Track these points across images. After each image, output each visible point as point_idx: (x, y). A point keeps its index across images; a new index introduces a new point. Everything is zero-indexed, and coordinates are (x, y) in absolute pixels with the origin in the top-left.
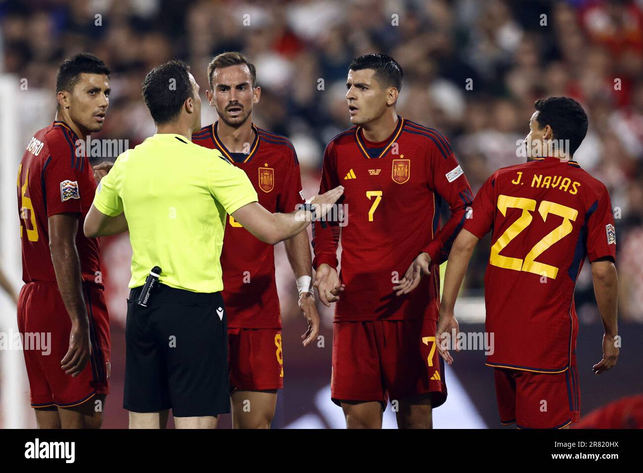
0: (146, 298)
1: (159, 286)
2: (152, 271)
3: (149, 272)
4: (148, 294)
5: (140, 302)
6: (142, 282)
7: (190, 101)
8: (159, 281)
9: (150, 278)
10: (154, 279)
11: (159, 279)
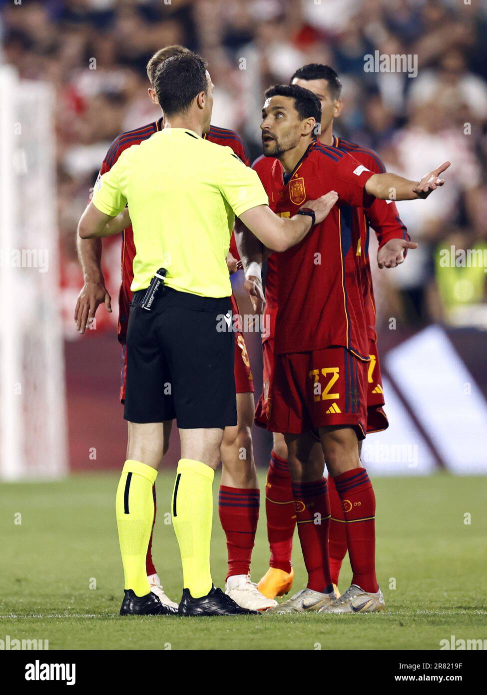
0: (150, 302)
1: (164, 289)
2: (158, 272)
3: (154, 273)
4: (152, 297)
5: (144, 305)
6: (146, 285)
7: (202, 95)
8: (164, 284)
9: (154, 280)
10: (159, 282)
11: (164, 282)
